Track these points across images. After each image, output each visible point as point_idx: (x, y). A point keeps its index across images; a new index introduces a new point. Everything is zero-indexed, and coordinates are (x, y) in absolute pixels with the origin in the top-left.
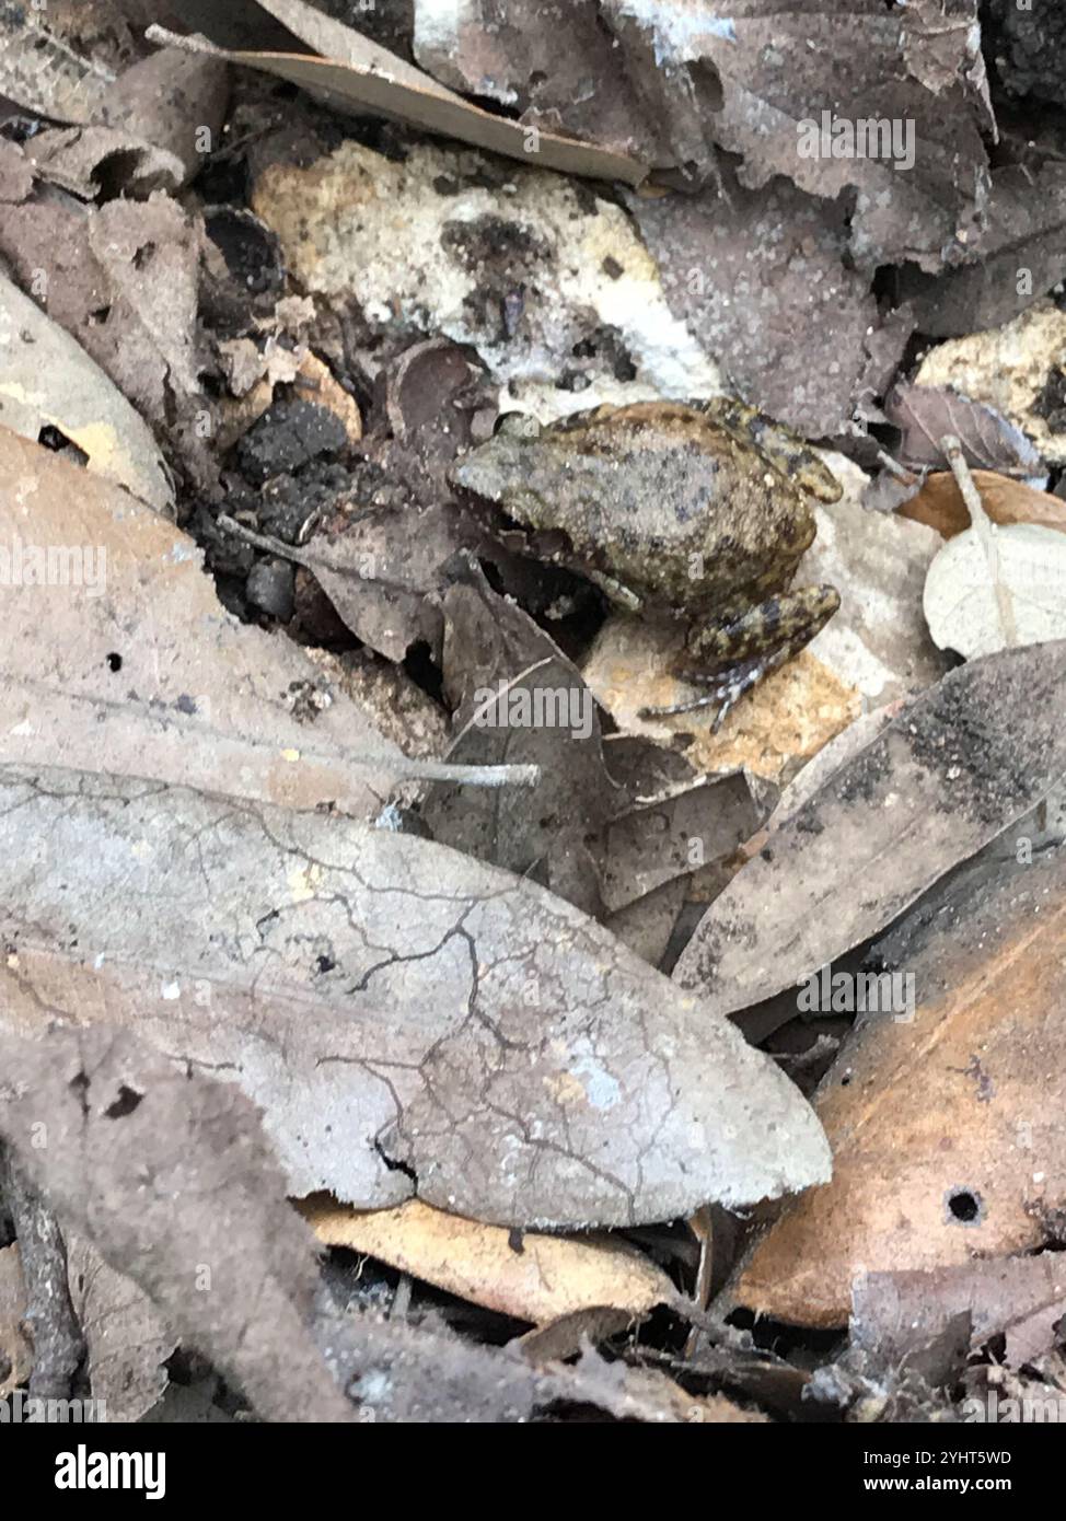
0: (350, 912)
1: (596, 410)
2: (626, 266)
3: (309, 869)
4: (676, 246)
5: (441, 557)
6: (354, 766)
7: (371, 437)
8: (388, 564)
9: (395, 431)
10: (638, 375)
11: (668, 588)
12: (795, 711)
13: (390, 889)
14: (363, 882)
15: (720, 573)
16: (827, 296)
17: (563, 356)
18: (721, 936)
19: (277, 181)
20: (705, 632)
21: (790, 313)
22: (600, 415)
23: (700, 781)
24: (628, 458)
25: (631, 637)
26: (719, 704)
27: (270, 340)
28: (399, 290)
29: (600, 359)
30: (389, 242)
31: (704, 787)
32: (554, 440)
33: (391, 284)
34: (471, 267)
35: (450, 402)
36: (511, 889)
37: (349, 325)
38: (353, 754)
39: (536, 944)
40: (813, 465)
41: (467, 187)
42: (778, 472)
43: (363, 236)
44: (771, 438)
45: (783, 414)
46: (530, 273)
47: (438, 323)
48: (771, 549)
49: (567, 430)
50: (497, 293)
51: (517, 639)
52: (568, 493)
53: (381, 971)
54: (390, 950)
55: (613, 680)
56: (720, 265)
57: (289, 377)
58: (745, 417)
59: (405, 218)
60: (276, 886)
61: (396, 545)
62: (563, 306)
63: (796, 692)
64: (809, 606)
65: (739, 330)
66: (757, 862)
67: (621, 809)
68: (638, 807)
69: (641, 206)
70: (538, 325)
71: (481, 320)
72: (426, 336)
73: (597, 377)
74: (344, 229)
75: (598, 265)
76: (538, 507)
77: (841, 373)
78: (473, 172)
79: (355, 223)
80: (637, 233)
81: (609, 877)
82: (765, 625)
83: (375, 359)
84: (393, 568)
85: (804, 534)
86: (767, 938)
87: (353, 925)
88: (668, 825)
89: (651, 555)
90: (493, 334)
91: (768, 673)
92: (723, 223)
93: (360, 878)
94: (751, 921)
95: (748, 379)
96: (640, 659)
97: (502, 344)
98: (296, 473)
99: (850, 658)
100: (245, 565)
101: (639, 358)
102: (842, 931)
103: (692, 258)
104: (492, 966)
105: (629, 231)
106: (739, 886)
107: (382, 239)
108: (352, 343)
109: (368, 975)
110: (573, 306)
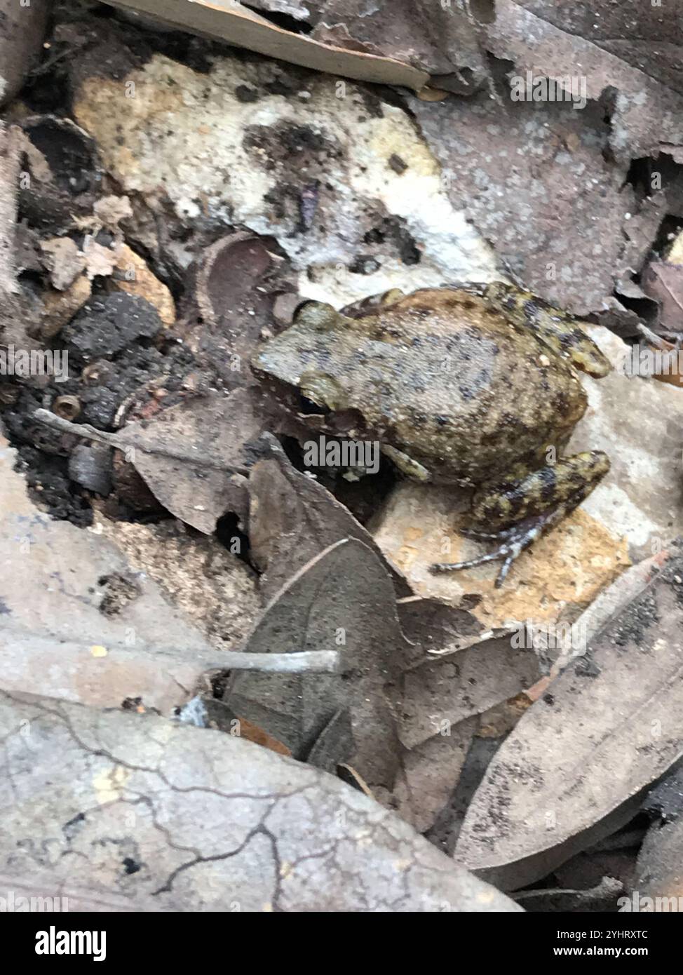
0: (154, 813)
1: (386, 295)
2: (409, 162)
3: (114, 771)
4: (454, 144)
5: (247, 434)
6: (161, 658)
7: (183, 322)
8: (197, 444)
9: (204, 317)
10: (422, 259)
11: (454, 460)
12: (570, 561)
13: (194, 789)
14: (166, 782)
15: (502, 446)
16: (589, 186)
17: (355, 243)
18: (509, 779)
19: (94, 92)
20: (488, 498)
21: (557, 201)
22: (389, 302)
23: (486, 635)
24: (415, 342)
25: (421, 500)
26: (502, 559)
27: (88, 237)
28: (206, 188)
29: (388, 245)
30: (195, 146)
31: (491, 639)
32: (348, 326)
33: (198, 183)
34: (270, 167)
35: (254, 288)
36: (311, 785)
37: (162, 220)
38: (159, 647)
39: (337, 841)
40: (583, 344)
41: (266, 95)
42: (553, 353)
43: (173, 141)
44: (544, 319)
45: (552, 294)
46: (325, 171)
47: (242, 218)
48: (547, 423)
49: (359, 316)
50: (295, 189)
51: (318, 510)
52: (360, 377)
53: (186, 873)
54: (195, 851)
55: (406, 539)
56: (494, 160)
57: (106, 271)
58: (521, 301)
59: (210, 124)
60: (81, 789)
61: (205, 427)
62: (354, 200)
63: (570, 545)
64: (582, 471)
65: (512, 219)
66: (540, 706)
67: (416, 658)
68: (432, 658)
69: (422, 109)
70: (332, 217)
71: (281, 215)
72: (231, 229)
73: (386, 261)
74: (156, 134)
75: (385, 161)
76: (334, 391)
77: (603, 255)
78: (271, 80)
79: (166, 129)
80: (419, 133)
81: (406, 716)
82: (543, 489)
83: (188, 249)
84: (203, 448)
85: (577, 407)
86: (551, 779)
87: (158, 826)
88: (458, 672)
89: (438, 432)
90: (292, 228)
91: (545, 531)
92: (495, 122)
93: (164, 779)
94: (536, 763)
95: (521, 262)
96: (429, 520)
97: (300, 235)
98: (114, 358)
99: (618, 512)
100: (67, 446)
101: (423, 245)
102: (620, 775)
103: (468, 154)
104: (294, 865)
105: (412, 131)
106: (524, 729)
107: (190, 144)
108: (165, 236)
109: (173, 876)
110: (364, 200)
